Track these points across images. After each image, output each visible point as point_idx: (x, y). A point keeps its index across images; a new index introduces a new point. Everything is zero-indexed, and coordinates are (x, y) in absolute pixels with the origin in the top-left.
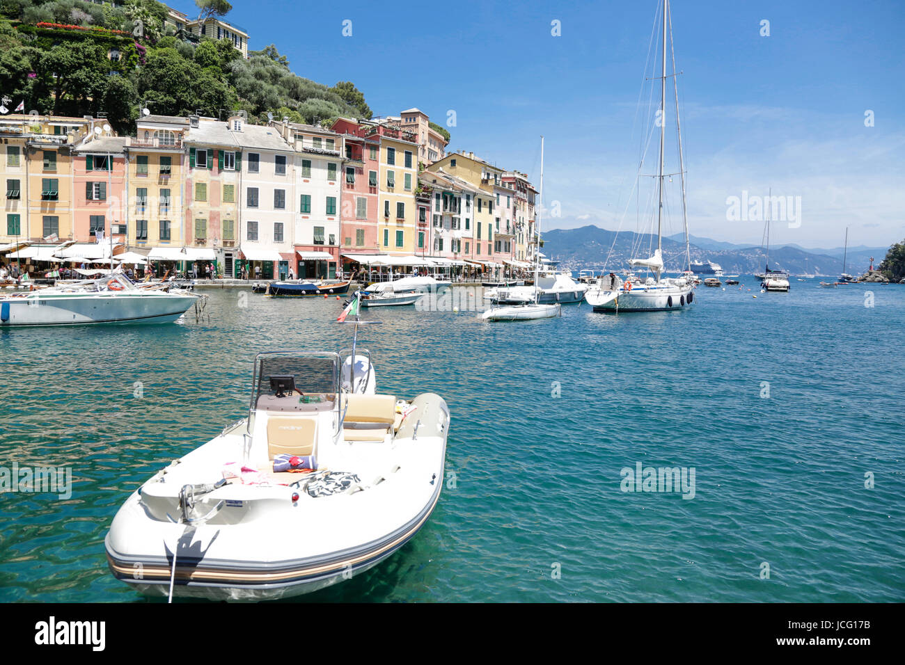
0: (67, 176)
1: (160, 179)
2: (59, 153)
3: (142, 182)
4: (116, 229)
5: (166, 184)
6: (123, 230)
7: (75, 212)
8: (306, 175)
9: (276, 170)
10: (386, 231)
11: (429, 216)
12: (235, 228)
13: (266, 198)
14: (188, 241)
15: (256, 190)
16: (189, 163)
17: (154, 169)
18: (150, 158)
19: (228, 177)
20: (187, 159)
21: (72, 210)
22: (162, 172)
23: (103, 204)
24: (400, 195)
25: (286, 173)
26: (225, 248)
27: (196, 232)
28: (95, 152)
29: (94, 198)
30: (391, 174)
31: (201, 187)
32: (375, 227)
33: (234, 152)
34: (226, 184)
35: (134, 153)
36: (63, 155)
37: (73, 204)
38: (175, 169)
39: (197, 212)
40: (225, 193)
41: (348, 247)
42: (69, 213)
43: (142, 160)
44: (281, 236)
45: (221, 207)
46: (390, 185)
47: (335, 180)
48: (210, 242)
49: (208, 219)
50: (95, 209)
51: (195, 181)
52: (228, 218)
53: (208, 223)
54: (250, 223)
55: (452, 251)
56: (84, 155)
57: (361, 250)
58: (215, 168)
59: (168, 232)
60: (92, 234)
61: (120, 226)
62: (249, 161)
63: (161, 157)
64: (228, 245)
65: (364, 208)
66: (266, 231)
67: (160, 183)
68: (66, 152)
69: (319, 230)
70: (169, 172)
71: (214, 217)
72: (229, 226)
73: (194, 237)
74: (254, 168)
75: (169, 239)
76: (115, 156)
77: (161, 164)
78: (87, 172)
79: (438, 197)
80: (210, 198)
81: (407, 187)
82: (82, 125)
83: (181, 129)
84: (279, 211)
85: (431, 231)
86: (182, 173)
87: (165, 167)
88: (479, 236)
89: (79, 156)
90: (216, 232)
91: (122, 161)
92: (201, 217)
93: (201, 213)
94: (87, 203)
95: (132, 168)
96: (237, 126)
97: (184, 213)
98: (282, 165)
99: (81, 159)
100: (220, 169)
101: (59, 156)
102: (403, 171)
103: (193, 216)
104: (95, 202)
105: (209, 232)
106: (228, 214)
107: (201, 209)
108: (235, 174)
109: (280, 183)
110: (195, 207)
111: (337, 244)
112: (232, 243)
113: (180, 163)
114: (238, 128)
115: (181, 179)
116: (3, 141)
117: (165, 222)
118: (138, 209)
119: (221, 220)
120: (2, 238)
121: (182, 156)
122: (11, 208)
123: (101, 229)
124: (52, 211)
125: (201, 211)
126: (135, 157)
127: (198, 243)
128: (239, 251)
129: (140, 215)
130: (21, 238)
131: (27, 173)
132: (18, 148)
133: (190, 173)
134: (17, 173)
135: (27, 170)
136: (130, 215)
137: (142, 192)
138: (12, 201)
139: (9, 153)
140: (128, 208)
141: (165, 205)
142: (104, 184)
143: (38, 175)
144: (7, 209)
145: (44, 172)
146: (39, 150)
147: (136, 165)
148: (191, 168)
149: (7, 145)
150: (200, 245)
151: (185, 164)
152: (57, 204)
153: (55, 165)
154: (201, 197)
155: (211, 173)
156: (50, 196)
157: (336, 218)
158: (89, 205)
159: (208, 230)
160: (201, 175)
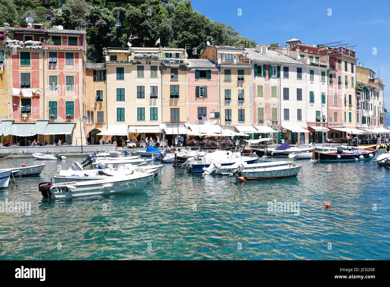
0: (184, 83)
1: (238, 84)
2: (179, 69)
3: (228, 85)
4: (213, 115)
5: (242, 86)
6: (217, 116)
7: (189, 105)
8: (312, 79)
9: (297, 77)
10: (345, 112)
11: (360, 103)
12: (278, 113)
13: (293, 94)
14: (254, 122)
15: (288, 89)
16: (254, 74)
17: (234, 77)
18: (232, 71)
19: (274, 81)
20: (253, 70)
21: (187, 104)
22: (239, 79)
23: (205, 100)
24: (350, 90)
25: (302, 79)
26: (273, 126)
27: (258, 116)
28: (201, 68)
29: (200, 97)
30: (346, 77)
31: (260, 87)
32: (341, 110)
33: (276, 66)
34: (273, 86)
35: (223, 68)
36: (182, 70)
37: (187, 100)
38: (246, 77)
39: (259, 104)
40: (272, 92)
41: (331, 123)
42: (185, 106)
43: (228, 72)
44: (300, 117)
45: (270, 100)
46: (346, 84)
47: (325, 82)
48: (266, 122)
49: (264, 108)
50: (201, 103)
51: (257, 84)
52: (274, 107)
53: (264, 110)
54: (285, 109)
55: (368, 124)
56: (194, 70)
57: (337, 125)
58: (267, 76)
59: (243, 116)
60: (200, 118)
61: (216, 113)
62: (284, 71)
63: (238, 70)
64: (275, 123)
65: (337, 99)
66: (293, 114)
67: (238, 86)
68: (184, 68)
69: (318, 113)
70: (242, 79)
71: (267, 106)
72: (275, 111)
73: (257, 119)
74: (286, 76)
75: (244, 120)
76: (212, 70)
77: (239, 74)
78: (196, 80)
80: (265, 94)
81: (353, 85)
82: (182, 52)
83: (241, 53)
84: (299, 102)
85: (361, 112)
86: (250, 79)
87: (240, 76)
88: (375, 114)
89: (191, 70)
90: (269, 116)
91: (216, 73)
92: (261, 106)
93: (261, 104)
94: (196, 99)
95: (222, 77)
96: (264, 50)
97: (252, 104)
98: (300, 74)
99: (192, 72)
100: (270, 77)
101: (179, 71)
102: (351, 75)
103: (257, 106)
104: (201, 98)
105: (265, 116)
106: (274, 104)
107: (261, 101)
108: (277, 80)
109: (300, 84)
110: (257, 100)
111: (326, 121)
112: (277, 122)
113: (249, 73)
114: (264, 52)
115: (250, 84)
116: (148, 63)
117: (241, 110)
118: (226, 103)
119: (271, 108)
120: (147, 122)
121: (250, 69)
122: (153, 103)
123: (205, 115)
124: (176, 104)
125: (261, 103)
126: (224, 70)
127: (260, 123)
128: (280, 127)
129: (227, 106)
130: (158, 122)
131: (162, 82)
132: (157, 67)
133: (255, 79)
134: (156, 82)
135: (162, 80)
136: (221, 106)
137: (228, 92)
138: (153, 99)
139: (151, 70)
140: (220, 102)
141: (241, 99)
142: (205, 88)
143: (168, 83)
144: (150, 104)
145: (171, 81)
146: (169, 67)
147: (224, 75)
148: (255, 77)
149: (150, 65)
150: (261, 124)
151: (252, 74)
152: (178, 101)
153: (177, 76)
154: (261, 94)
155: (265, 79)
156: (175, 96)
157: (326, 105)
158: (197, 100)
159: (264, 114)
160: (260, 80)
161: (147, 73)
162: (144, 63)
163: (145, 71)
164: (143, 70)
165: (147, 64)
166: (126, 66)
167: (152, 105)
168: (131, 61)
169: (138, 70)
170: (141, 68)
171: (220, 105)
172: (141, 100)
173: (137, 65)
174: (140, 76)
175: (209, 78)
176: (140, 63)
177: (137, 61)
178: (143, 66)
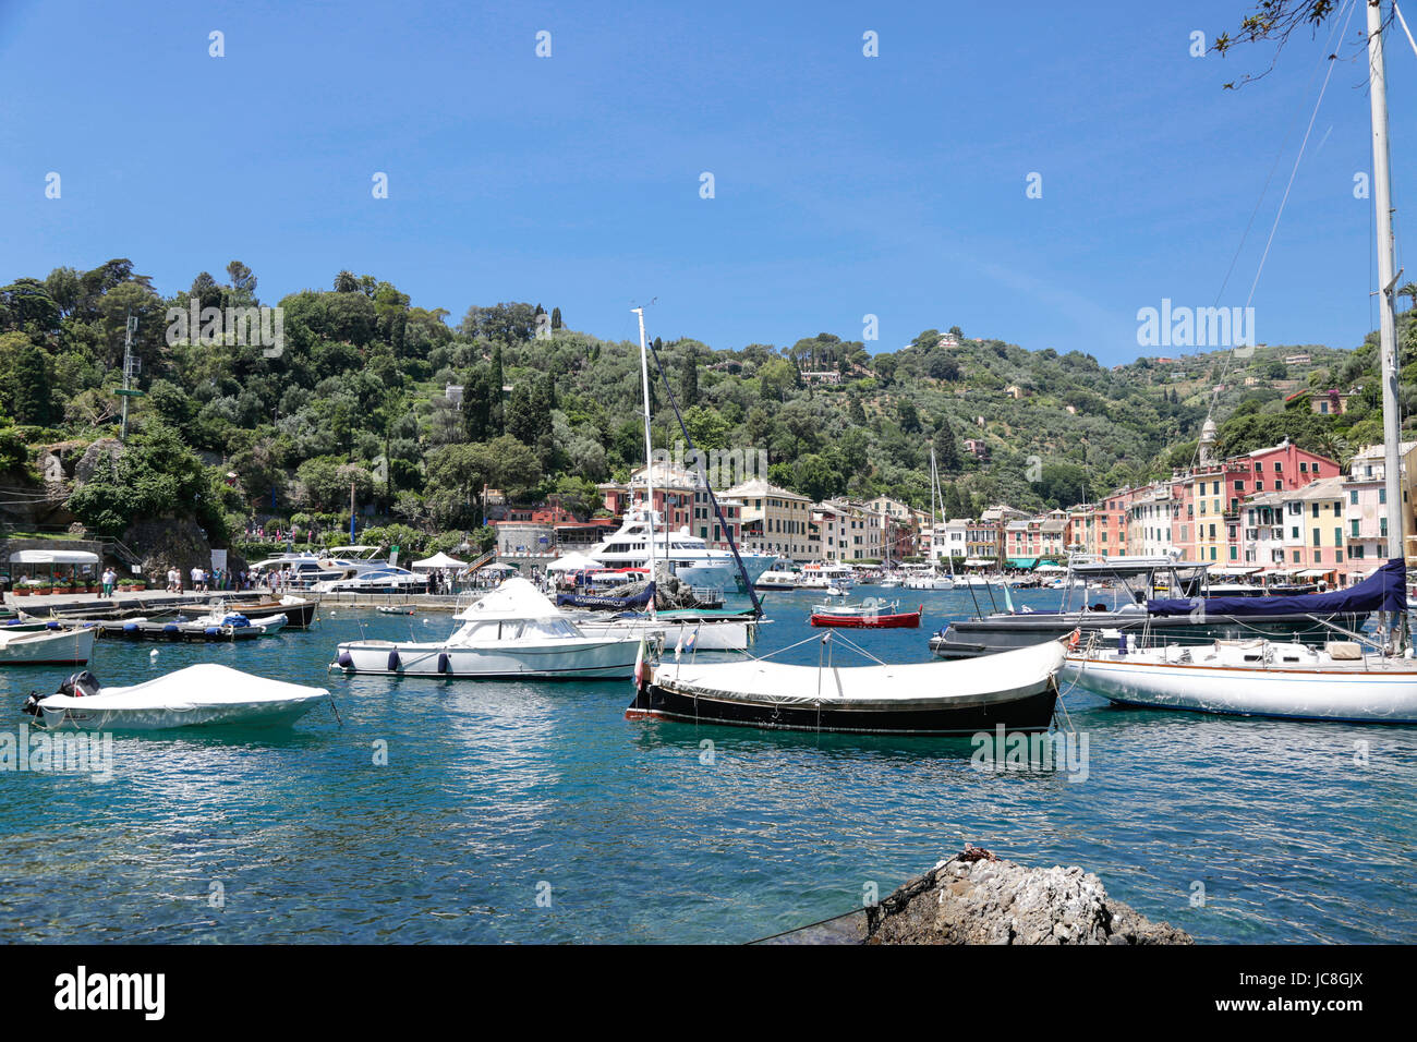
10: (1202, 548)
11: (1241, 532)
24: (1211, 518)
30: (1203, 503)
32: (1193, 547)
46: (1203, 511)
47: (1169, 516)
55: (1274, 560)
69: (1165, 552)
79: (1251, 512)
81: (1217, 510)
85: (1244, 544)
88: (1317, 542)
102: (1212, 498)
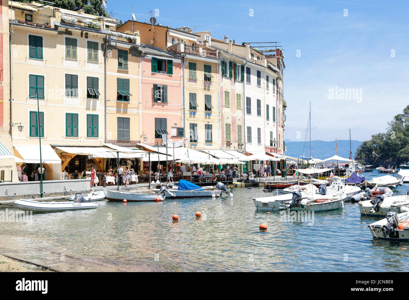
0: (136, 77)
1: (205, 86)
2: (130, 53)
3: (191, 87)
4: (174, 132)
5: (209, 90)
6: (181, 133)
7: (143, 113)
8: (268, 88)
9: (257, 83)
12: (242, 132)
14: (223, 144)
15: (250, 99)
18: (198, 65)
19: (238, 87)
20: (220, 68)
21: (141, 111)
22: (205, 78)
23: (165, 107)
27: (226, 135)
29: (158, 102)
31: (227, 93)
33: (240, 65)
34: (238, 93)
35: (187, 59)
36: (133, 55)
37: (141, 106)
38: (213, 76)
39: (226, 117)
40: (237, 101)
42: (138, 114)
43: (193, 66)
44: (260, 139)
45: (236, 113)
47: (275, 93)
48: (232, 146)
49: (231, 124)
50: (159, 111)
51: (224, 90)
52: (239, 123)
53: (231, 127)
54: (248, 127)
56: (150, 57)
58: (233, 79)
59: (210, 136)
60: (158, 136)
61: (178, 129)
62: (247, 73)
63: (204, 65)
64: (240, 147)
66: (254, 135)
67: (205, 89)
68: (137, 53)
70: (210, 79)
71: (234, 121)
72: (240, 130)
73: (225, 140)
74: (249, 80)
75: (211, 141)
76: (174, 60)
77: (205, 71)
78: (152, 74)
80: (231, 105)
83: (195, 40)
84: (259, 118)
86: (218, 81)
87: (207, 75)
89: (146, 57)
90: (235, 136)
91: (178, 65)
92: (228, 122)
93: (228, 118)
94: (153, 105)
95: (187, 72)
97: (220, 118)
98: (260, 79)
99: (147, 61)
100: (235, 80)
101: (130, 56)
103: (224, 121)
104: (159, 104)
105: (232, 136)
106: (239, 120)
107: (228, 114)
108: (241, 85)
109: (259, 94)
110: (225, 113)
111: (276, 146)
113: (217, 72)
115: (218, 87)
116: (84, 35)
117: (208, 125)
118: (191, 114)
119: (237, 125)
120: (82, 139)
121: (217, 66)
122: (91, 107)
123: (165, 132)
124: (125, 112)
125: (228, 116)
126: (188, 63)
127: (227, 145)
128: (244, 152)
129: (192, 119)
130: (99, 140)
131: (105, 71)
132: (97, 44)
133: (222, 81)
134: (95, 70)
135: (105, 69)
136: (186, 118)
137: (193, 96)
138: (92, 100)
139: (88, 47)
140: (184, 112)
141: (208, 109)
142: (165, 88)
143: (113, 74)
144: (88, 109)
145: (118, 71)
146: (114, 47)
147: (188, 70)
148: (222, 78)
149: (87, 40)
150: (228, 147)
151: (220, 73)
152: (129, 106)
153: (127, 65)
154: (227, 105)
155: (231, 83)
156: (123, 97)
157: (275, 124)
158: (154, 107)
159: (231, 134)
160: (227, 84)
161: (82, 52)
162: (77, 34)
163: (78, 48)
164: (76, 46)
165: (82, 36)
166: (47, 35)
167: (91, 110)
168: (56, 26)
169: (67, 44)
170: (71, 43)
171: (184, 117)
172: (71, 101)
173: (65, 36)
174: (71, 56)
175: (170, 72)
176: (70, 33)
177: (66, 30)
178: (75, 40)
